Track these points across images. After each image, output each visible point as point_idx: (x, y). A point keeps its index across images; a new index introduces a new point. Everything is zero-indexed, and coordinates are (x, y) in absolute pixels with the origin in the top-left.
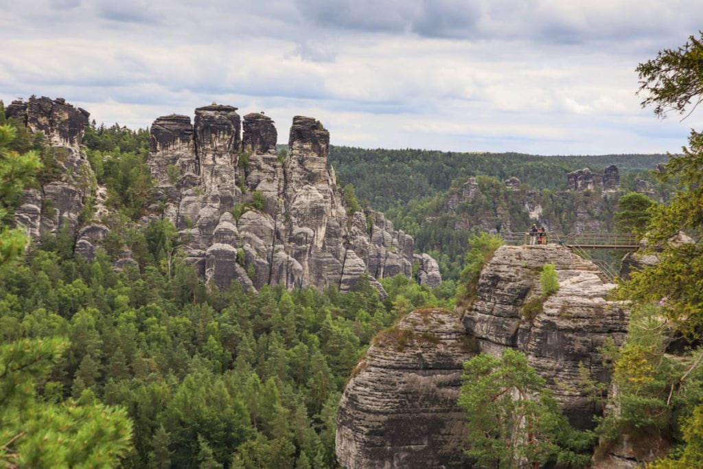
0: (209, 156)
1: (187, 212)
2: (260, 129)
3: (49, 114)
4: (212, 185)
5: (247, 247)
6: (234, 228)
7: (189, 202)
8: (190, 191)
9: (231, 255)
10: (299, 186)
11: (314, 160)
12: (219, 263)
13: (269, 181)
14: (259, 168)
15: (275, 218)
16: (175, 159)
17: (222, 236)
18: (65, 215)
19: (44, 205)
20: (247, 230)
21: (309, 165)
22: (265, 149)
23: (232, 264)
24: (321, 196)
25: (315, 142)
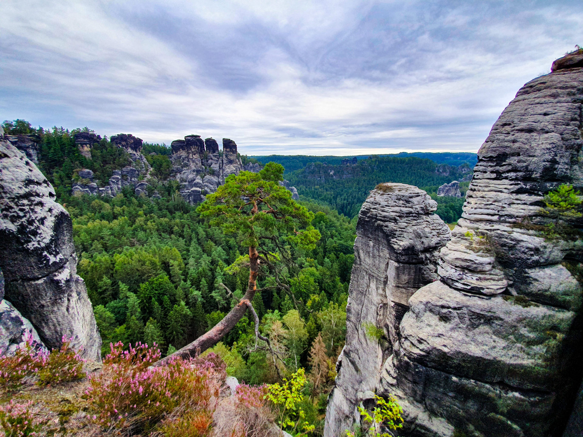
0: (191, 155)
1: (184, 176)
2: (212, 144)
3: (125, 141)
4: (193, 166)
5: (206, 188)
6: (201, 182)
7: (185, 173)
8: (185, 169)
9: (199, 192)
10: (226, 165)
11: (231, 155)
12: (195, 196)
13: (215, 164)
14: (212, 159)
15: (218, 177)
16: (180, 157)
17: (196, 185)
18: (133, 179)
19: (123, 176)
20: (207, 182)
21: (230, 157)
22: (214, 152)
23: (200, 195)
24: (234, 169)
25: (231, 148)
